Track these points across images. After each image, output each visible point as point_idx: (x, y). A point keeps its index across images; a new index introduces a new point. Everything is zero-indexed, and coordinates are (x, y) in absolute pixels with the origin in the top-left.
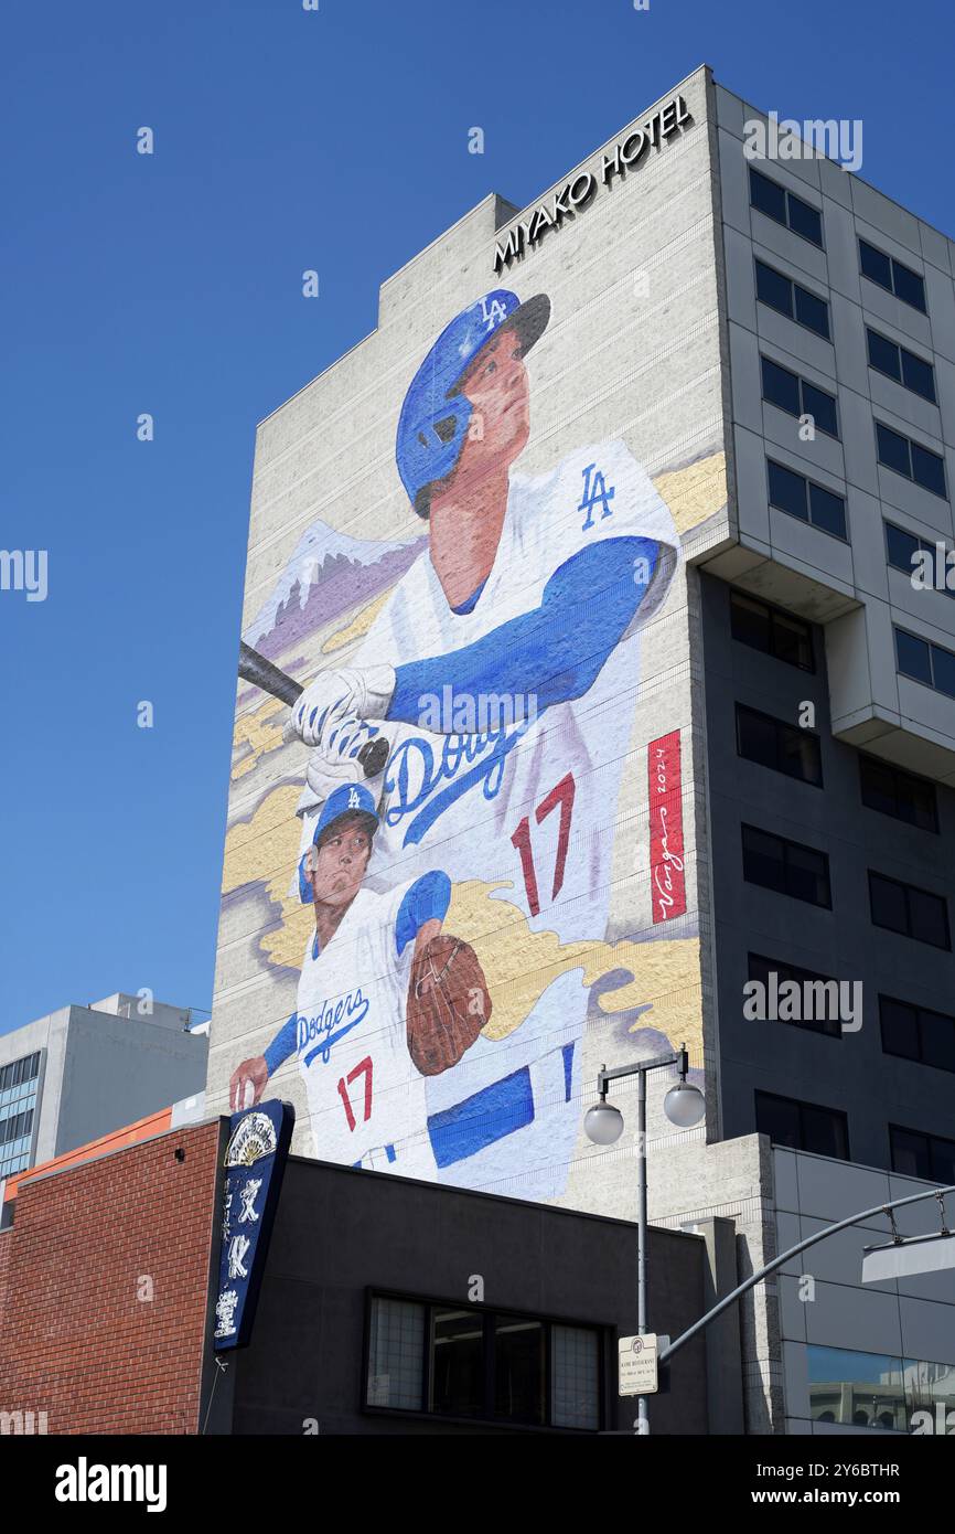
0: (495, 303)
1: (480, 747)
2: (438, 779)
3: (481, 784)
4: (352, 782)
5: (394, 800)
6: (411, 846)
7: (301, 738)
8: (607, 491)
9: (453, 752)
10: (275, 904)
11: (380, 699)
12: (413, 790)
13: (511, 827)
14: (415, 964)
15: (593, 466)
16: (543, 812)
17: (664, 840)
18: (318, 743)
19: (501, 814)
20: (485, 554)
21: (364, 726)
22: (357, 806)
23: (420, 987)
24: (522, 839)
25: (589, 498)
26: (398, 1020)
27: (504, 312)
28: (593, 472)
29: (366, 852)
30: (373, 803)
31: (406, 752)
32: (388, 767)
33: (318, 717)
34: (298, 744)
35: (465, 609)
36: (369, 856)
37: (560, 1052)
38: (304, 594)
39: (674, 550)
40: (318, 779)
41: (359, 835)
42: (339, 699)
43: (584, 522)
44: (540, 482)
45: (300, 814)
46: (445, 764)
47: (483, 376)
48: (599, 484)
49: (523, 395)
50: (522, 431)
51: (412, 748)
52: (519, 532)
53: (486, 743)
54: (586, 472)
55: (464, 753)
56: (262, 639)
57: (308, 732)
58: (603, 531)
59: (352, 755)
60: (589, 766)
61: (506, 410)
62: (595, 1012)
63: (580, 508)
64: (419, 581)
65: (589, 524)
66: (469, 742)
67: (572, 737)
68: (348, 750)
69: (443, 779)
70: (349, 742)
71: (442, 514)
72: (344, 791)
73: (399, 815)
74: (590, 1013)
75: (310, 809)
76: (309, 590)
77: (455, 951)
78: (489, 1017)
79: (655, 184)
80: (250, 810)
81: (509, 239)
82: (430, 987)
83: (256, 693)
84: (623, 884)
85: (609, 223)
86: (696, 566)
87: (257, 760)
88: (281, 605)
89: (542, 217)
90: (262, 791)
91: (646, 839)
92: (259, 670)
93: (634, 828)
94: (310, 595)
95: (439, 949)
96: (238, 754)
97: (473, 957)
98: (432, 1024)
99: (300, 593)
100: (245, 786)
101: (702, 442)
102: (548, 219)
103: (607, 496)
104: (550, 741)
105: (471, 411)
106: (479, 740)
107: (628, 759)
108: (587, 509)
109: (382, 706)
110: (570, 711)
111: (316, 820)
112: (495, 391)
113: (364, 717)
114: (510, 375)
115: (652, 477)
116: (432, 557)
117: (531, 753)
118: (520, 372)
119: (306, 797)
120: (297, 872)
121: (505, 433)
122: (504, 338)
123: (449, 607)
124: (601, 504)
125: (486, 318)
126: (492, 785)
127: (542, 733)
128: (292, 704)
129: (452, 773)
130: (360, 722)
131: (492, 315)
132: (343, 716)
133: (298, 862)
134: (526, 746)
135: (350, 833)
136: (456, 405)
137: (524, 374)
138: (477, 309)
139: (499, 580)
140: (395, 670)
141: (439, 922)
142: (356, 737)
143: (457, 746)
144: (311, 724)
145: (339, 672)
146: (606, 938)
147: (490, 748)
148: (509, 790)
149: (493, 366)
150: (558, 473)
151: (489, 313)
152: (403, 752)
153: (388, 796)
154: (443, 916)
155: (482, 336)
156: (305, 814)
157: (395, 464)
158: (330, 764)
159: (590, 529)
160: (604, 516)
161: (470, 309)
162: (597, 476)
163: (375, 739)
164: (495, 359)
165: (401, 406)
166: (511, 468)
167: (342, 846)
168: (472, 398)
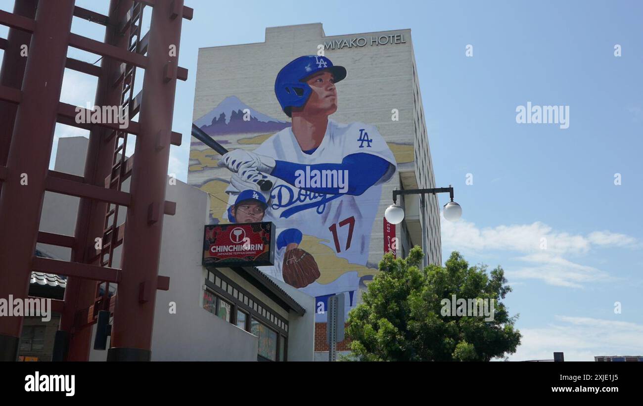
0: (322, 60)
1: (315, 197)
2: (296, 201)
3: (315, 209)
4: (254, 190)
5: (275, 201)
6: (283, 218)
7: (228, 167)
8: (369, 139)
9: (303, 195)
10: (215, 218)
11: (268, 168)
12: (284, 202)
13: (329, 224)
14: (286, 254)
15: (364, 130)
16: (342, 224)
17: (389, 245)
18: (237, 172)
19: (325, 219)
20: (318, 138)
21: (259, 173)
22: (257, 198)
23: (289, 262)
24: (333, 229)
25: (362, 139)
26: (278, 269)
27: (326, 65)
28: (364, 133)
29: (262, 214)
30: (265, 199)
31: (281, 189)
32: (272, 191)
33: (236, 164)
34: (225, 169)
35: (310, 152)
36: (264, 215)
37: (348, 292)
38: (228, 120)
39: (394, 166)
40: (237, 184)
41: (258, 208)
42: (247, 161)
43: (360, 145)
44: (341, 125)
45: (228, 192)
46: (299, 199)
47: (316, 81)
48: (366, 136)
49: (335, 95)
50: (333, 107)
51: (283, 188)
52: (332, 137)
53: (317, 197)
54: (362, 131)
55: (308, 197)
56: (205, 126)
57: (230, 166)
58: (366, 150)
59: (255, 181)
60: (360, 216)
61: (327, 97)
62: (361, 284)
63: (358, 140)
64: (286, 135)
65: (361, 146)
66: (310, 194)
67: (353, 205)
68: (251, 179)
69: (298, 202)
70: (252, 176)
71: (298, 119)
72: (250, 192)
73: (278, 207)
74: (360, 284)
75: (234, 193)
76: (230, 119)
77: (304, 255)
78: (319, 277)
79: (390, 55)
80: (200, 184)
81: (331, 43)
82: (293, 263)
83: (202, 144)
84: (374, 252)
85: (372, 58)
86: (400, 173)
87: (203, 168)
88: (215, 118)
89: (345, 43)
90: (206, 178)
91: (383, 243)
92: (204, 137)
93: (377, 239)
94: (231, 120)
95: (298, 253)
96: (193, 162)
97: (312, 258)
98: (294, 273)
99: (225, 118)
100: (197, 175)
101: (406, 140)
102: (347, 44)
103: (369, 141)
104: (345, 204)
105: (311, 90)
106: (314, 195)
107: (376, 219)
108: (361, 142)
109: (269, 170)
110: (353, 198)
111: (236, 197)
112: (321, 88)
113: (260, 171)
114: (329, 86)
115: (387, 143)
116: (293, 130)
117: (337, 206)
118: (333, 87)
119: (230, 188)
120: (227, 211)
121: (326, 104)
122: (325, 73)
123: (300, 149)
124: (367, 142)
125: (317, 63)
126: (320, 210)
127: (342, 201)
128: (222, 155)
129: (302, 201)
130: (258, 172)
131: (320, 63)
132: (249, 167)
133: (228, 208)
134: (335, 203)
135: (254, 206)
136: (304, 85)
137: (335, 89)
138: (314, 58)
139: (324, 149)
140: (276, 161)
141: (297, 244)
142: (255, 176)
143: (305, 194)
144: (233, 165)
145: (247, 152)
146: (367, 266)
147: (319, 199)
148: (328, 213)
149: (321, 80)
150: (349, 126)
151: (319, 62)
152: (279, 188)
153: (272, 200)
154: (298, 243)
155: (316, 68)
156: (230, 194)
157: (274, 93)
158: (243, 181)
159: (362, 148)
160: (367, 146)
161: (310, 57)
162: (366, 134)
163: (266, 180)
164: (322, 78)
165: (277, 74)
166: (329, 116)
167: (250, 209)
168: (311, 86)
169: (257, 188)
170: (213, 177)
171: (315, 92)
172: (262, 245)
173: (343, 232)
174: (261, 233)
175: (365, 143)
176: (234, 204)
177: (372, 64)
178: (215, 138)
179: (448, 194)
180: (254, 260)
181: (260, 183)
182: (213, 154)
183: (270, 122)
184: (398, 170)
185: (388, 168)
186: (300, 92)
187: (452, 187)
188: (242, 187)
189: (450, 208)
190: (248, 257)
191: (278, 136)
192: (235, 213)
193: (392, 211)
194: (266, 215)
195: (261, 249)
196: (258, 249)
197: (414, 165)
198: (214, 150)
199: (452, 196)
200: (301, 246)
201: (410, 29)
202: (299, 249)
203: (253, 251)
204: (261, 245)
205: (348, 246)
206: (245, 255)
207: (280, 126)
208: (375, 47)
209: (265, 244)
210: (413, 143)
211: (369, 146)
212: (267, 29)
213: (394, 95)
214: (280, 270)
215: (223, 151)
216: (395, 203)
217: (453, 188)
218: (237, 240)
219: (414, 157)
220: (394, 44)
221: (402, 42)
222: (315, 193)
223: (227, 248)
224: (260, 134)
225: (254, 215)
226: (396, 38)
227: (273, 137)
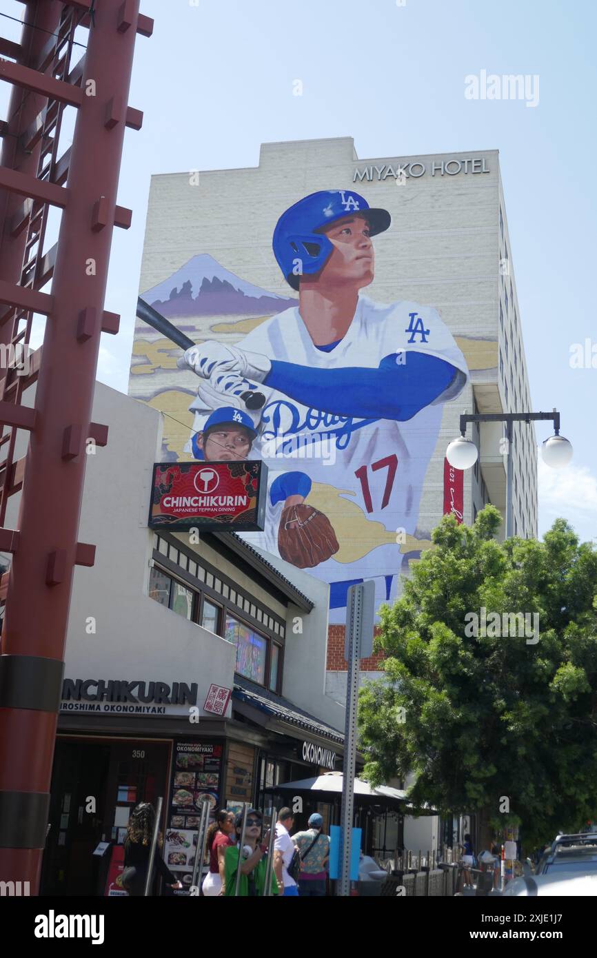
0: (351, 198)
1: (333, 422)
2: (303, 427)
4: (235, 407)
5: (270, 426)
7: (193, 370)
8: (425, 330)
9: (314, 417)
10: (171, 452)
11: (259, 372)
12: (284, 427)
13: (355, 465)
14: (284, 513)
15: (416, 314)
16: (376, 467)
17: (452, 503)
18: (208, 377)
19: (349, 458)
20: (341, 326)
21: (244, 381)
22: (240, 421)
23: (288, 525)
24: (362, 474)
25: (413, 328)
26: (271, 536)
27: (358, 206)
28: (416, 318)
29: (247, 447)
30: (252, 423)
31: (278, 406)
32: (265, 410)
33: (207, 364)
34: (189, 372)
35: (327, 349)
36: (249, 450)
37: (384, 578)
38: (195, 292)
39: (465, 375)
40: (207, 397)
41: (242, 437)
42: (225, 360)
43: (409, 339)
44: (380, 306)
45: (193, 411)
46: (307, 424)
47: (341, 233)
48: (419, 324)
49: (370, 256)
50: (368, 276)
51: (282, 406)
52: (364, 324)
53: (338, 421)
54: (413, 315)
55: (322, 421)
56: (158, 302)
57: (198, 368)
58: (419, 347)
59: (237, 393)
60: (407, 455)
61: (357, 258)
63: (406, 331)
64: (289, 320)
65: (411, 341)
66: (326, 416)
67: (396, 436)
68: (232, 390)
69: (306, 428)
70: (233, 386)
71: (310, 294)
72: (229, 411)
74: (403, 565)
75: (202, 412)
76: (199, 291)
77: (314, 514)
78: (337, 550)
79: (464, 192)
80: (148, 395)
81: (366, 171)
82: (295, 527)
83: (153, 332)
84: (426, 514)
85: (433, 196)
86: (473, 386)
87: (154, 369)
88: (175, 289)
89: (390, 171)
90: (158, 387)
91: (441, 499)
92: (156, 320)
93: (433, 492)
94: (200, 294)
95: (303, 510)
96: (137, 360)
97: (326, 520)
98: (297, 545)
99: (192, 290)
100: (142, 381)
101: (485, 333)
102: (393, 174)
103: (425, 333)
104: (382, 435)
105: (332, 247)
106: (333, 418)
107: (432, 460)
108: (412, 333)
109: (259, 376)
110: (396, 425)
111: (205, 419)
112: (349, 245)
113: (245, 377)
114: (360, 242)
115: (454, 336)
116: (301, 312)
117: (370, 437)
118: (367, 243)
119: (197, 403)
120: (191, 440)
121: (356, 271)
122: (357, 220)
123: (312, 343)
124: (420, 335)
125: (344, 203)
126: (342, 443)
127: (377, 429)
128: (185, 350)
129: (311, 428)
130: (242, 378)
131: (348, 203)
132: (228, 370)
133: (192, 436)
134: (366, 432)
135: (234, 434)
136: (321, 239)
137: (371, 245)
138: (338, 195)
139: (350, 344)
140: (271, 361)
141: (302, 498)
142: (239, 385)
143: (317, 416)
144: (201, 366)
145: (226, 346)
146: (415, 536)
147: (341, 425)
148: (354, 449)
149: (348, 231)
150: (393, 307)
151: (346, 201)
152: (276, 405)
153: (264, 424)
154: (305, 495)
155: (341, 211)
156: (197, 412)
157: (272, 251)
158: (217, 392)
159: (412, 344)
160: (421, 341)
161: (332, 192)
162: (420, 320)
163: (254, 391)
164: (350, 228)
165: (277, 220)
166: (360, 291)
167: (228, 438)
168: (333, 241)
169: (240, 404)
170: (169, 384)
171: (338, 250)
172: (245, 497)
173: (377, 479)
174: (244, 478)
175: (418, 336)
176: (202, 429)
177: (433, 207)
178: (175, 322)
179: (552, 422)
180: (232, 521)
181: (244, 397)
182: (169, 348)
183: (263, 297)
184: (471, 380)
185: (453, 378)
186: (314, 249)
187: (557, 412)
188: (215, 402)
189: (553, 446)
190: (222, 516)
191: (276, 321)
192: (204, 444)
193: (458, 448)
194: (253, 449)
195: (244, 504)
196: (239, 504)
197: (497, 375)
198: (171, 342)
199: (557, 427)
200: (310, 501)
201: (498, 150)
202: (305, 506)
203: (230, 506)
204: (243, 498)
205: (385, 502)
206: (218, 512)
207: (280, 305)
208: (438, 179)
209: (250, 495)
210: (497, 337)
211: (424, 340)
212: (263, 146)
213: (467, 258)
214: (274, 538)
215: (186, 343)
216: (463, 435)
217: (559, 413)
218: (206, 489)
219: (497, 360)
220: (470, 175)
221: (484, 171)
222: (334, 414)
223: (189, 501)
224: (247, 317)
225: (233, 447)
226: (473, 165)
227: (269, 322)
